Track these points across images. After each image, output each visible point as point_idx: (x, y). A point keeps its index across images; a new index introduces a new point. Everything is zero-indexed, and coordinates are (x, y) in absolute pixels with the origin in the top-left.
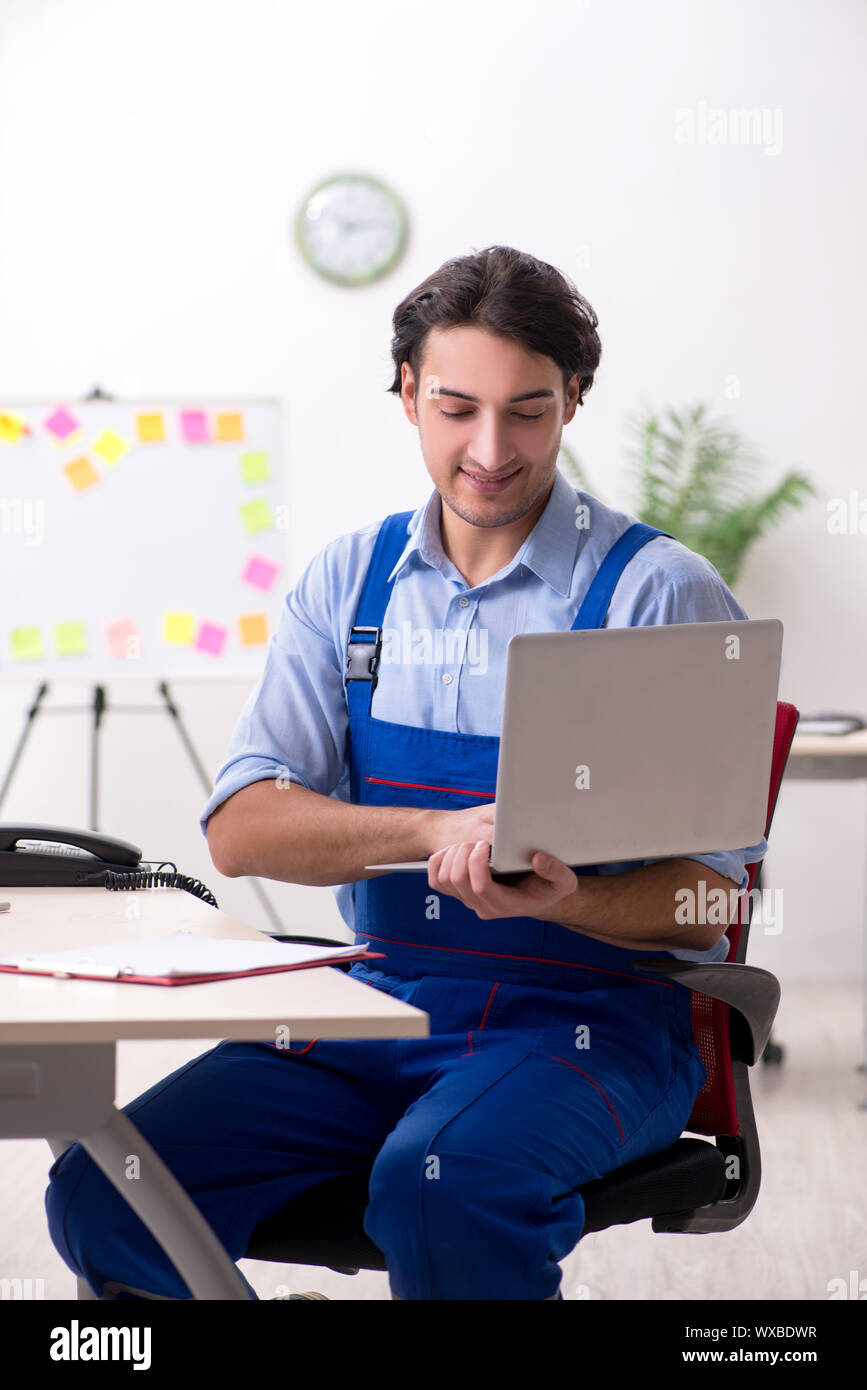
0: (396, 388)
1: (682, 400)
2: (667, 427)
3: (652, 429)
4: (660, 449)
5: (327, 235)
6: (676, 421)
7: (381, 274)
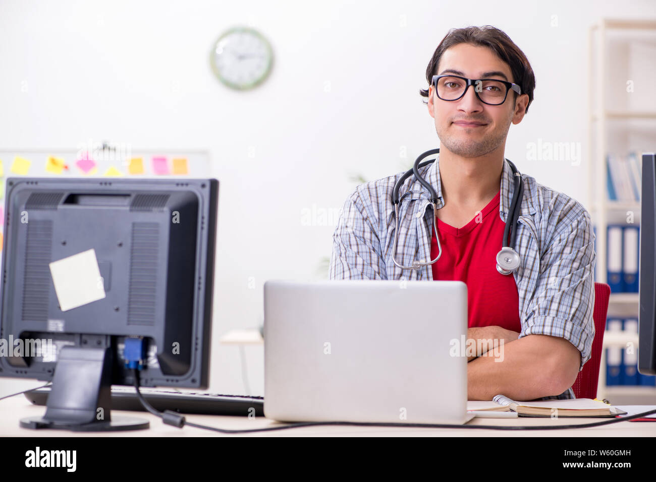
5: (228, 62)
7: (258, 83)
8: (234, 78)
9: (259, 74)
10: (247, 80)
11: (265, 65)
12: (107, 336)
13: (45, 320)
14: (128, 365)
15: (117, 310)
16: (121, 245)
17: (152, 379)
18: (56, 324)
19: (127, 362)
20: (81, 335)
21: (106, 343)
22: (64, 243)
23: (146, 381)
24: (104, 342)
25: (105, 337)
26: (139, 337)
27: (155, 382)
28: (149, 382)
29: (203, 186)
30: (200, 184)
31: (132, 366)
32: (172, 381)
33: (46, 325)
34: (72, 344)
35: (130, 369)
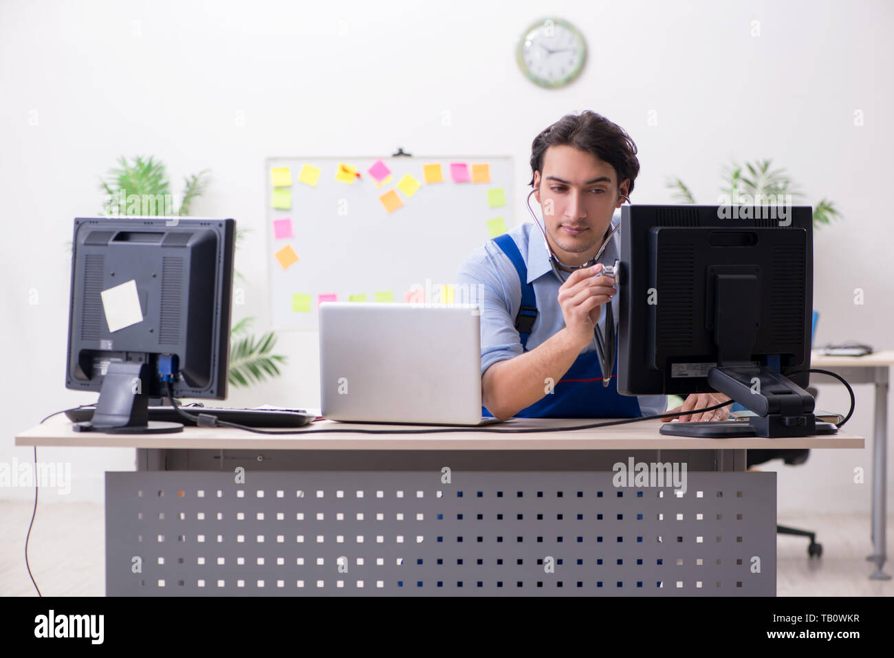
0: (532, 183)
1: (756, 159)
2: (746, 174)
3: (737, 175)
4: (742, 186)
5: (537, 56)
6: (752, 170)
7: (570, 81)
8: (544, 74)
9: (571, 70)
10: (559, 77)
11: (577, 60)
12: (146, 353)
13: (98, 340)
14: (162, 378)
15: (152, 331)
16: (155, 276)
17: (181, 391)
18: (107, 343)
19: (162, 376)
20: (127, 353)
21: (145, 360)
22: (113, 275)
23: (177, 393)
24: (144, 358)
25: (144, 355)
26: (171, 355)
27: (184, 393)
28: (180, 393)
29: (220, 225)
30: (218, 223)
31: (165, 380)
32: (196, 392)
33: (99, 344)
34: (118, 360)
35: (164, 382)
